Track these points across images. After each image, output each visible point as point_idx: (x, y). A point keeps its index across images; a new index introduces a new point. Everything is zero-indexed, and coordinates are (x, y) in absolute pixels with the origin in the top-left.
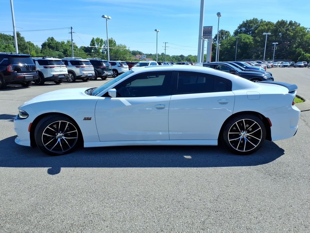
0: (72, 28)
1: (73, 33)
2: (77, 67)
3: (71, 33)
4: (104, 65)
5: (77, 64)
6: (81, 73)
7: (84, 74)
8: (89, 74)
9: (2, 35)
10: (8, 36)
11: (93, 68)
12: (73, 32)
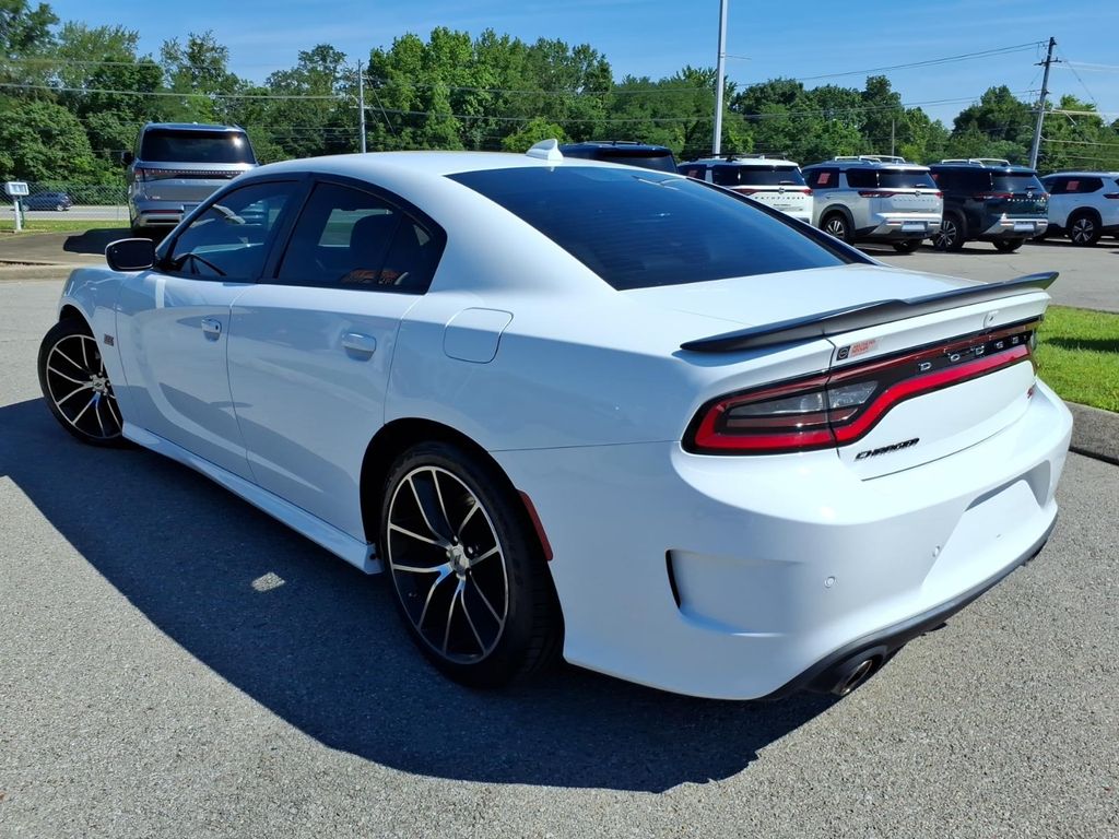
0: (1052, 42)
1: (1052, 65)
2: (861, 193)
3: (1047, 64)
4: (1011, 189)
5: (865, 180)
6: (874, 216)
7: (885, 221)
8: (911, 223)
9: (830, 92)
10: (847, 93)
11: (938, 202)
12: (1053, 58)
